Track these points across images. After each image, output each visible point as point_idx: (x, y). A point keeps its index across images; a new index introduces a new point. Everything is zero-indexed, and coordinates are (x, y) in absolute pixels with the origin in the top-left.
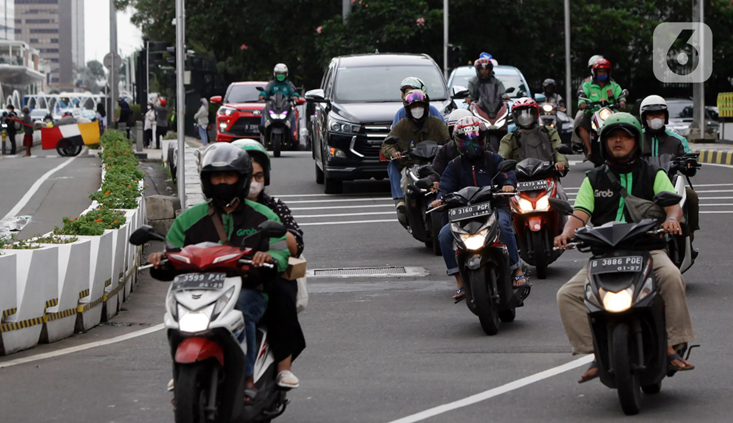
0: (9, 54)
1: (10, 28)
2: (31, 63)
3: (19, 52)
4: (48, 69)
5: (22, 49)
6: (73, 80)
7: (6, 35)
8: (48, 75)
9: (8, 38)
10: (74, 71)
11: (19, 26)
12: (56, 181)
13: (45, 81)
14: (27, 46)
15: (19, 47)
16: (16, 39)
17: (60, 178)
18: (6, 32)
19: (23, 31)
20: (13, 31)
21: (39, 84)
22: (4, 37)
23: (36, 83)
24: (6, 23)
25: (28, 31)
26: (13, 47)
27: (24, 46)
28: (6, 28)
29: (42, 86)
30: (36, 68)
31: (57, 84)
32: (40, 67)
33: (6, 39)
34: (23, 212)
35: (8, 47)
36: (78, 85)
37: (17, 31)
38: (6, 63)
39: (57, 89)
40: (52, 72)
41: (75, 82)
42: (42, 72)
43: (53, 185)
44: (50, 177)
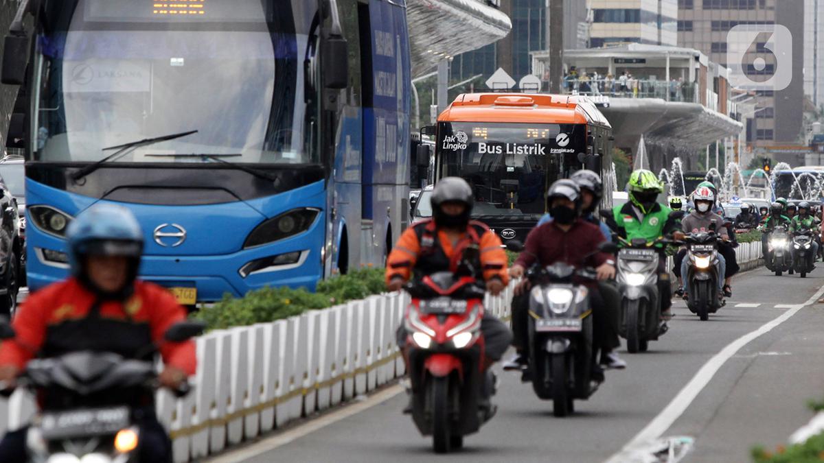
0: (664, 78)
1: (669, 20)
2: (712, 97)
3: (687, 70)
4: (749, 111)
5: (693, 66)
6: (803, 135)
7: (659, 35)
8: (750, 123)
9: (663, 41)
10: (807, 115)
11: (688, 15)
12: (753, 361)
13: (742, 136)
14: (704, 60)
15: (687, 60)
16: (682, 43)
17: (761, 353)
18: (659, 28)
19: (697, 25)
20: (675, 24)
21: (728, 143)
22: (655, 39)
23: (722, 141)
24: (660, 7)
25: (708, 25)
26: (671, 60)
27: (697, 59)
28: (659, 19)
29: (736, 148)
30: (722, 108)
31: (770, 143)
32: (731, 106)
33: (659, 44)
34: (676, 427)
35: (665, 60)
36: (814, 146)
37: (684, 26)
38: (658, 95)
39: (769, 156)
40: (757, 116)
41: (809, 138)
42: (736, 117)
43: (747, 368)
44: (741, 351)
